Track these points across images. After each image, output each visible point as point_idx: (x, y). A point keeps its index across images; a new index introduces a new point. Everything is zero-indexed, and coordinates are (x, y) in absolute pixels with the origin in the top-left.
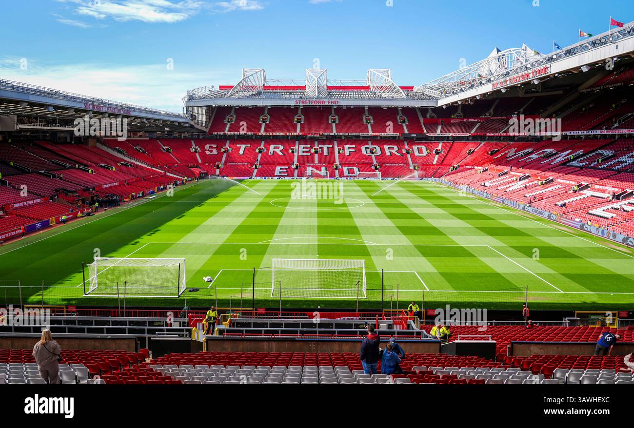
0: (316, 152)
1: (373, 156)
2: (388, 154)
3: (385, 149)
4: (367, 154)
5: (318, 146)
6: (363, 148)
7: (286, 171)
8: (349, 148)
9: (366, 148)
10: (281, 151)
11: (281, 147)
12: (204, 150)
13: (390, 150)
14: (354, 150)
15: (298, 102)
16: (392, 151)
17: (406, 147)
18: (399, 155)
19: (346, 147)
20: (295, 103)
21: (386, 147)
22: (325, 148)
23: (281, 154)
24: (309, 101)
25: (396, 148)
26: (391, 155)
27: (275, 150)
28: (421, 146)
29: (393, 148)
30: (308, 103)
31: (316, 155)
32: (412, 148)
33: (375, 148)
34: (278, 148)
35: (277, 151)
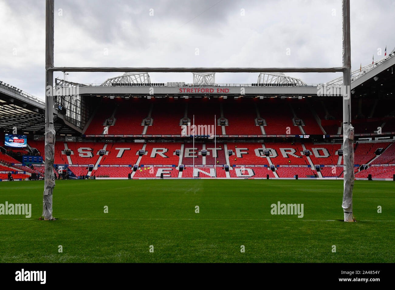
0: (204, 154)
1: (268, 158)
2: (285, 156)
3: (281, 152)
4: (262, 157)
5: (206, 149)
6: (257, 151)
7: (169, 172)
8: (241, 151)
9: (260, 151)
10: (164, 154)
11: (165, 150)
12: (77, 153)
13: (288, 153)
14: (246, 153)
15: (183, 90)
16: (289, 153)
17: (304, 149)
18: (297, 157)
19: (238, 150)
20: (179, 91)
21: (282, 150)
22: (214, 150)
23: (164, 156)
24: (195, 89)
25: (293, 151)
26: (288, 157)
27: (157, 153)
28: (321, 149)
29: (290, 151)
30: (194, 91)
31: (204, 158)
32: (312, 151)
33: (270, 151)
34: (162, 150)
35: (160, 154)
